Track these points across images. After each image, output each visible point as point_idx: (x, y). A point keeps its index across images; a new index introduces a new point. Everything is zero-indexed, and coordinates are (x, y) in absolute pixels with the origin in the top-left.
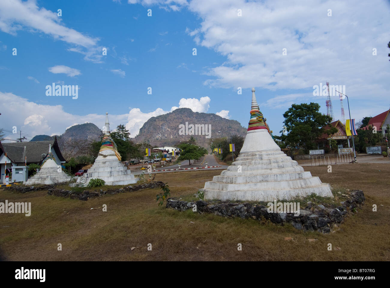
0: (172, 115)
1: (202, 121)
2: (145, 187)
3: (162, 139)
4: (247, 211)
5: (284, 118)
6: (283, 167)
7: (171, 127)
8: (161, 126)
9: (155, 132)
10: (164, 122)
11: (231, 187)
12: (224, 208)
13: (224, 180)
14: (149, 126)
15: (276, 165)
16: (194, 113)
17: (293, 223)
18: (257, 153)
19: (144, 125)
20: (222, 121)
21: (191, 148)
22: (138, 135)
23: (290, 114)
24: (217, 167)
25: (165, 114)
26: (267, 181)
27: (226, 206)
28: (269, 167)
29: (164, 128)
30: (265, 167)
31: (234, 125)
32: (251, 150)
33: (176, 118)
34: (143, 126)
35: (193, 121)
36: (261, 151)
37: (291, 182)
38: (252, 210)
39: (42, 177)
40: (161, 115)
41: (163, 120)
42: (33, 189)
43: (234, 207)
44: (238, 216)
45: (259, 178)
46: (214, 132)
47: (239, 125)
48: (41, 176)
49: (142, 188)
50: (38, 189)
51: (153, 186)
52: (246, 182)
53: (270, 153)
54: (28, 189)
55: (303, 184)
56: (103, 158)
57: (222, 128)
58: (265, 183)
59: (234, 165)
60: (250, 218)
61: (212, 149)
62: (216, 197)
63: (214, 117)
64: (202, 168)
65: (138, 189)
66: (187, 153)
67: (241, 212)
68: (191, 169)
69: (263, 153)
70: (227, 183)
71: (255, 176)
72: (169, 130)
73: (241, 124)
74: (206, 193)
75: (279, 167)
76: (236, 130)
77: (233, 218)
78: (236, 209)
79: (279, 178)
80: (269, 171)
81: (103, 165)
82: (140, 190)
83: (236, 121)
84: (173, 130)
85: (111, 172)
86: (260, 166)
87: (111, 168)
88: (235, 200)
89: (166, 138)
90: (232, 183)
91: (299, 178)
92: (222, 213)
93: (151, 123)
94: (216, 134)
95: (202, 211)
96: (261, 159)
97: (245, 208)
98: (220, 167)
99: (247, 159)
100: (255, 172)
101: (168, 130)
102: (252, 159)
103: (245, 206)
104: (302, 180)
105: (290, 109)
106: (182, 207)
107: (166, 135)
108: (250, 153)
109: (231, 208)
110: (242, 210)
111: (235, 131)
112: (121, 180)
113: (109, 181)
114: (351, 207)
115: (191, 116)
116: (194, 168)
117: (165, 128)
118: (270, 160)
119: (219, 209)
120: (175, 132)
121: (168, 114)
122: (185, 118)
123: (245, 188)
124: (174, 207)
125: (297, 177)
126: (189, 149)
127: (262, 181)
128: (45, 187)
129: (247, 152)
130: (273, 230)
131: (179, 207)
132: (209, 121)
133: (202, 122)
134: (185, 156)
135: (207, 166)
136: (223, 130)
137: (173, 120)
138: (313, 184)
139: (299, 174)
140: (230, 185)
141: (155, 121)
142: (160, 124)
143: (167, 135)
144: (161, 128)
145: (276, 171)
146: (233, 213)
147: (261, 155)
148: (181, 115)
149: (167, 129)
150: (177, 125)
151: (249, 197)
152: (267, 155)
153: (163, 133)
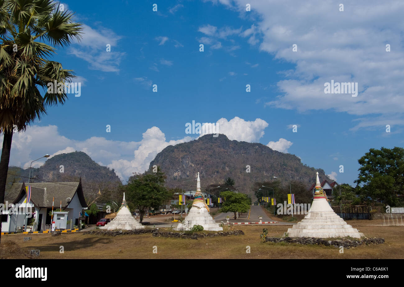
0: (198, 144)
1: (242, 153)
2: (232, 234)
3: (181, 178)
4: (314, 241)
5: (359, 164)
6: (334, 222)
7: (196, 161)
8: (181, 160)
9: (172, 168)
10: (186, 153)
11: (304, 231)
12: (302, 240)
13: (300, 227)
14: (164, 159)
15: (330, 220)
16: (230, 141)
17: (334, 245)
18: (319, 213)
19: (157, 157)
20: (272, 155)
21: (238, 198)
22: (147, 171)
23: (366, 160)
24: (273, 223)
25: (188, 142)
26: (324, 228)
27: (303, 239)
28: (326, 221)
29: (185, 162)
30: (323, 221)
31: (291, 161)
32: (316, 211)
33: (203, 148)
34: (155, 159)
35: (229, 153)
36: (321, 212)
37: (337, 229)
38: (316, 241)
39: (121, 223)
40: (182, 144)
41: (184, 150)
42: (121, 233)
43: (307, 239)
44: (309, 243)
45: (320, 227)
46: (260, 172)
47: (298, 162)
48: (119, 222)
49: (229, 234)
50: (125, 234)
51: (236, 234)
52: (313, 229)
53: (327, 213)
54: (118, 233)
55: (344, 231)
56: (198, 209)
57: (271, 166)
58: (323, 229)
59: (306, 219)
60: (315, 244)
61: (258, 197)
62: (296, 236)
63: (260, 149)
64: (256, 223)
65: (227, 235)
66: (232, 203)
67: (310, 242)
68: (242, 224)
69: (323, 213)
70: (302, 229)
71: (318, 225)
72: (193, 165)
73: (301, 160)
74: (290, 234)
75: (331, 221)
76: (294, 169)
77: (307, 245)
78: (308, 240)
79: (331, 227)
80: (326, 223)
81: (198, 215)
82: (228, 235)
83: (294, 155)
84: (198, 166)
85: (205, 221)
86: (321, 220)
87: (205, 217)
88: (307, 237)
89: (188, 177)
90: (305, 229)
91: (342, 227)
92: (301, 243)
93: (167, 154)
94: (263, 174)
95: (289, 242)
96: (322, 216)
97: (313, 240)
98: (277, 223)
99: (314, 216)
100: (318, 224)
101: (191, 166)
102: (316, 216)
103: (312, 239)
104: (343, 229)
105: (367, 154)
106: (277, 241)
107: (188, 174)
108: (315, 213)
109: (305, 240)
110: (311, 241)
111: (292, 171)
112: (213, 227)
113: (206, 227)
114: (366, 242)
115: (226, 146)
116: (238, 223)
117: (187, 162)
118: (326, 217)
119: (299, 241)
120: (201, 168)
121: (191, 142)
122: (218, 149)
123: (313, 231)
124: (272, 241)
125: (341, 227)
126: (236, 198)
127: (321, 228)
128: (129, 232)
129: (313, 212)
130: (325, 248)
131: (275, 241)
132: (252, 154)
133: (242, 155)
134: (231, 206)
135: (261, 221)
136: (273, 169)
137: (199, 151)
138: (350, 232)
139: (342, 226)
140: (304, 230)
141: (173, 151)
142: (179, 156)
143: (190, 173)
144: (182, 162)
145: (329, 223)
146: (306, 242)
147: (322, 214)
148: (211, 144)
149: (190, 164)
150: (205, 158)
151: (314, 236)
152: (325, 214)
153: (184, 169)
